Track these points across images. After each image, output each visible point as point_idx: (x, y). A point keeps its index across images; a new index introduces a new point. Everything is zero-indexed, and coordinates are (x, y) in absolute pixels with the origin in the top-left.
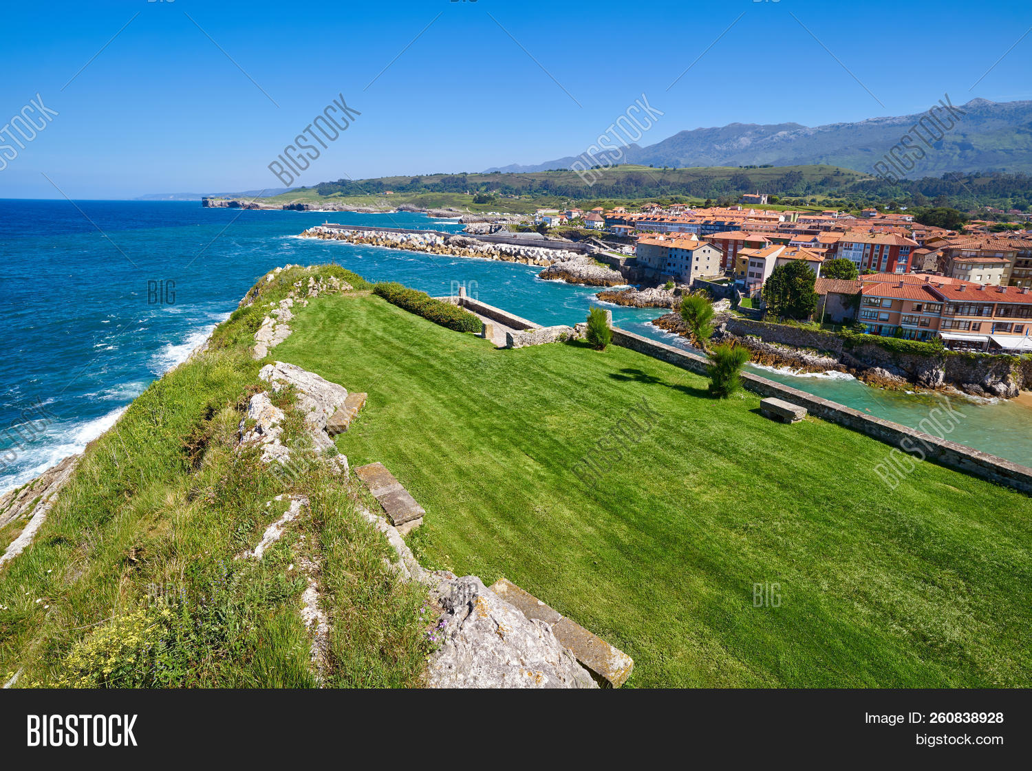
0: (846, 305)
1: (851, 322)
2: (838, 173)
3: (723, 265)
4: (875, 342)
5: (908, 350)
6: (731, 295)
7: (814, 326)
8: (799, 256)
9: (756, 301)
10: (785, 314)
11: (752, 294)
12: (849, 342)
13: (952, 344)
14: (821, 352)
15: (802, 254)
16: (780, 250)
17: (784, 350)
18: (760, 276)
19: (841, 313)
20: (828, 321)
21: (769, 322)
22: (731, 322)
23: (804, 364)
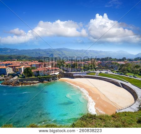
0: (37, 73)
1: (39, 75)
2: (26, 56)
3: (13, 70)
4: (43, 77)
5: (47, 77)
6: (17, 75)
7: (34, 77)
8: (27, 67)
9: (22, 75)
10: (29, 76)
11: (21, 74)
12: (39, 78)
13: (51, 75)
14: (36, 81)
15: (27, 66)
16: (24, 66)
17: (31, 82)
18: (21, 71)
19: (37, 74)
20: (35, 76)
21: (26, 78)
22: (19, 80)
23: (35, 83)
